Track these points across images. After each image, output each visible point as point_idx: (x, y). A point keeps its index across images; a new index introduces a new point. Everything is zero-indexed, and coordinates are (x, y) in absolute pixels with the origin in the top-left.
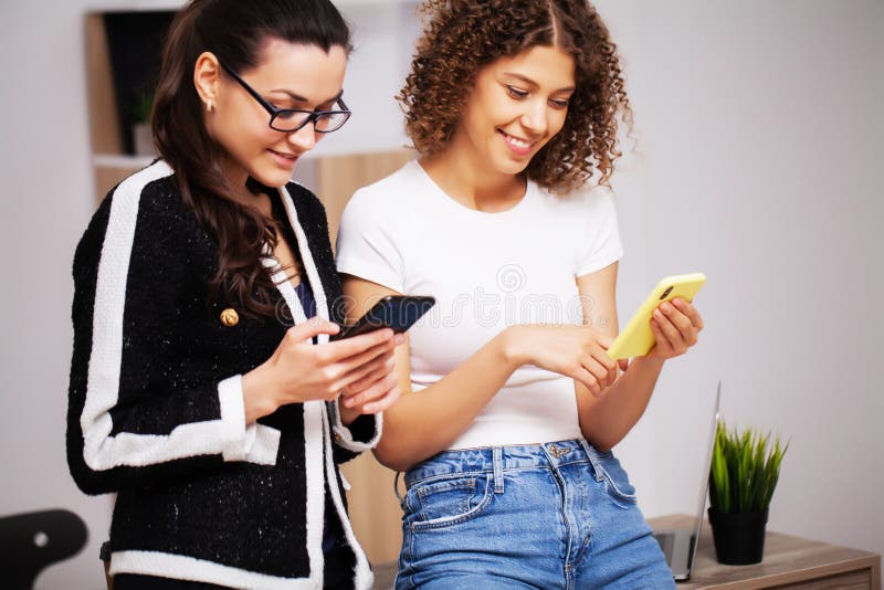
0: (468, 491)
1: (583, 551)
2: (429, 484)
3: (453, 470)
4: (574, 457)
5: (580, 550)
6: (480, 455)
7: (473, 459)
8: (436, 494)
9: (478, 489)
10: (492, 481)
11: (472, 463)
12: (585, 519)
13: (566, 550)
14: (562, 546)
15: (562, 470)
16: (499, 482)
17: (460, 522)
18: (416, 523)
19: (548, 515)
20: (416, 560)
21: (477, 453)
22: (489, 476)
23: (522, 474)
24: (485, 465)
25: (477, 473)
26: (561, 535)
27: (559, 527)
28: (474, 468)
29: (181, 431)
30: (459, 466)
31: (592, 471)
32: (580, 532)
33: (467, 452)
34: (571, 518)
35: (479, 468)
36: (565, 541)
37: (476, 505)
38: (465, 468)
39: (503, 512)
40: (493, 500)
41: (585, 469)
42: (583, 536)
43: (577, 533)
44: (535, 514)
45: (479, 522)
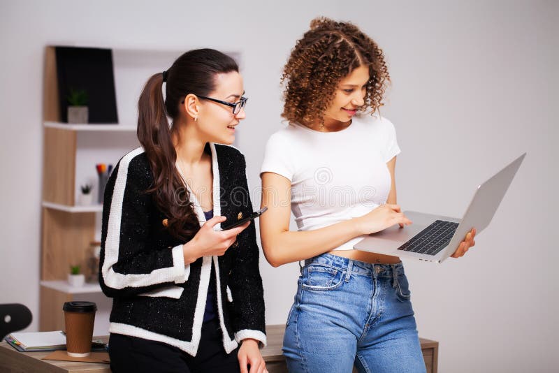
0: (332, 275)
1: (376, 319)
2: (315, 266)
3: (327, 263)
4: (385, 274)
5: (375, 319)
6: (343, 261)
7: (338, 261)
8: (316, 272)
9: (337, 276)
10: (345, 275)
11: (338, 263)
12: (381, 305)
13: (368, 317)
14: (367, 315)
15: (378, 279)
16: (348, 277)
17: (325, 290)
18: (305, 285)
19: (365, 299)
20: (302, 303)
21: (341, 259)
22: (344, 272)
23: (359, 276)
24: (343, 266)
25: (338, 268)
26: (368, 310)
27: (368, 306)
28: (337, 265)
29: (155, 272)
30: (331, 262)
31: (392, 282)
32: (377, 311)
33: (336, 257)
34: (375, 304)
35: (340, 266)
36: (369, 313)
37: (335, 284)
38: (333, 264)
39: (345, 291)
40: (343, 284)
41: (389, 280)
42: (378, 313)
43: (375, 312)
44: (360, 297)
45: (333, 293)
